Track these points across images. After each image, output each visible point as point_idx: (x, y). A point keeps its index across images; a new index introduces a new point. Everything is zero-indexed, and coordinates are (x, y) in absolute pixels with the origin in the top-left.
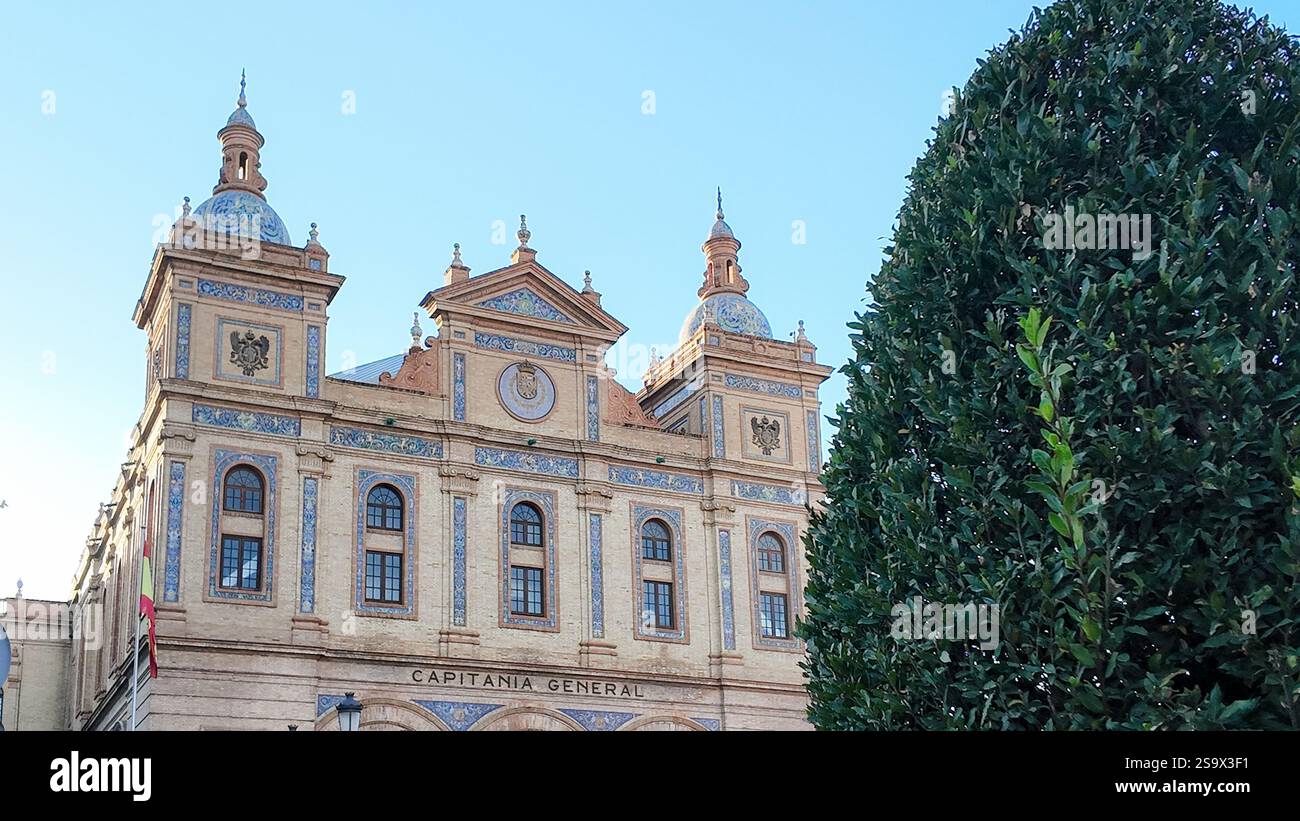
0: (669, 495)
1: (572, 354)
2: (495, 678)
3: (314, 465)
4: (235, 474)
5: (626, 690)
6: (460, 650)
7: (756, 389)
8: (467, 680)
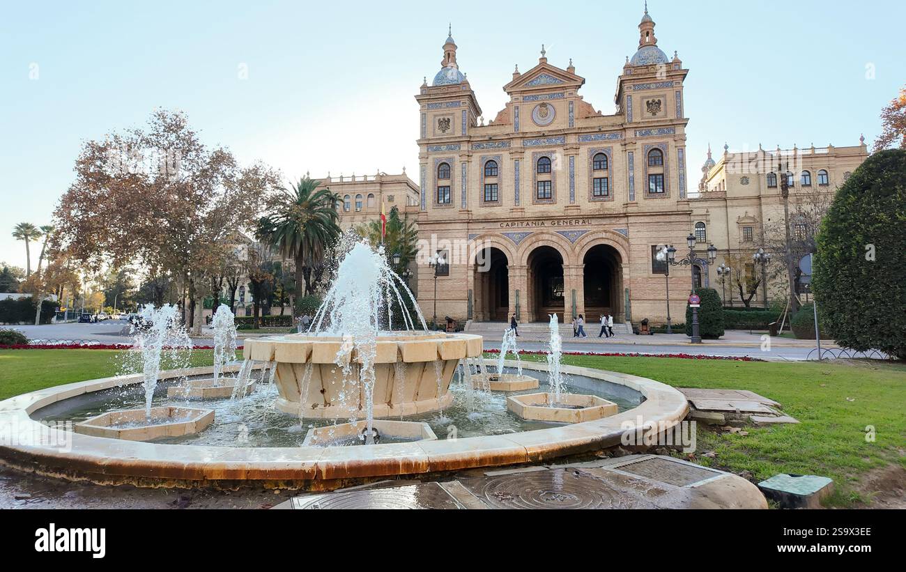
0: (606, 142)
1: (563, 94)
2: (530, 223)
3: (465, 159)
4: (442, 166)
5: (584, 222)
6: (517, 215)
7: (649, 88)
8: (520, 224)
